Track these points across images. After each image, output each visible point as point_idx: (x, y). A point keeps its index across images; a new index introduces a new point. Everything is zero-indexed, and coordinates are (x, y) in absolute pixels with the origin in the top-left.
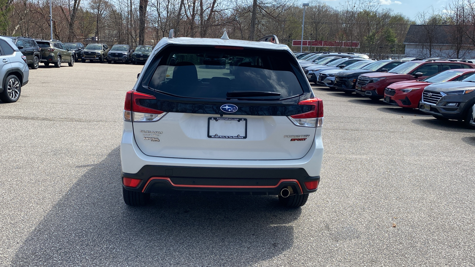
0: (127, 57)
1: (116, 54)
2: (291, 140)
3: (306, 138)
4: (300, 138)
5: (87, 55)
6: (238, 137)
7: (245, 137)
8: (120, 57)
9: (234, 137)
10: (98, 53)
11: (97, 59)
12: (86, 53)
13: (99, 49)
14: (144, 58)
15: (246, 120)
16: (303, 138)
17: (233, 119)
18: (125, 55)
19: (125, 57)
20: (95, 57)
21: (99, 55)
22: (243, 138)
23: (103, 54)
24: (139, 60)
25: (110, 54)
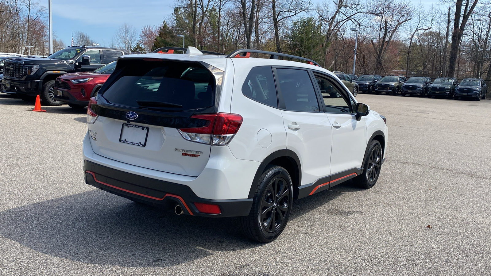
0: (421, 90)
1: (410, 86)
2: (183, 154)
3: (199, 155)
4: (192, 153)
5: (380, 87)
6: (139, 144)
7: (144, 146)
8: (414, 89)
9: (136, 144)
10: (392, 85)
11: (390, 92)
12: (380, 85)
13: (393, 81)
14: (440, 91)
15: (148, 129)
16: (195, 153)
17: (139, 126)
18: (419, 87)
19: (420, 89)
20: (389, 89)
21: (392, 87)
22: (142, 146)
23: (398, 87)
24: (435, 93)
25: (404, 87)
